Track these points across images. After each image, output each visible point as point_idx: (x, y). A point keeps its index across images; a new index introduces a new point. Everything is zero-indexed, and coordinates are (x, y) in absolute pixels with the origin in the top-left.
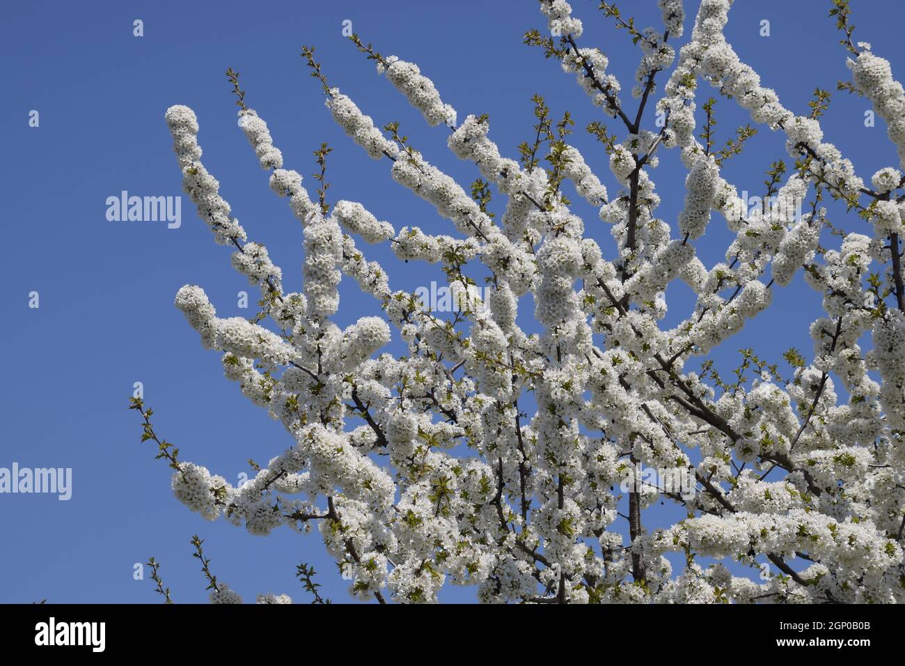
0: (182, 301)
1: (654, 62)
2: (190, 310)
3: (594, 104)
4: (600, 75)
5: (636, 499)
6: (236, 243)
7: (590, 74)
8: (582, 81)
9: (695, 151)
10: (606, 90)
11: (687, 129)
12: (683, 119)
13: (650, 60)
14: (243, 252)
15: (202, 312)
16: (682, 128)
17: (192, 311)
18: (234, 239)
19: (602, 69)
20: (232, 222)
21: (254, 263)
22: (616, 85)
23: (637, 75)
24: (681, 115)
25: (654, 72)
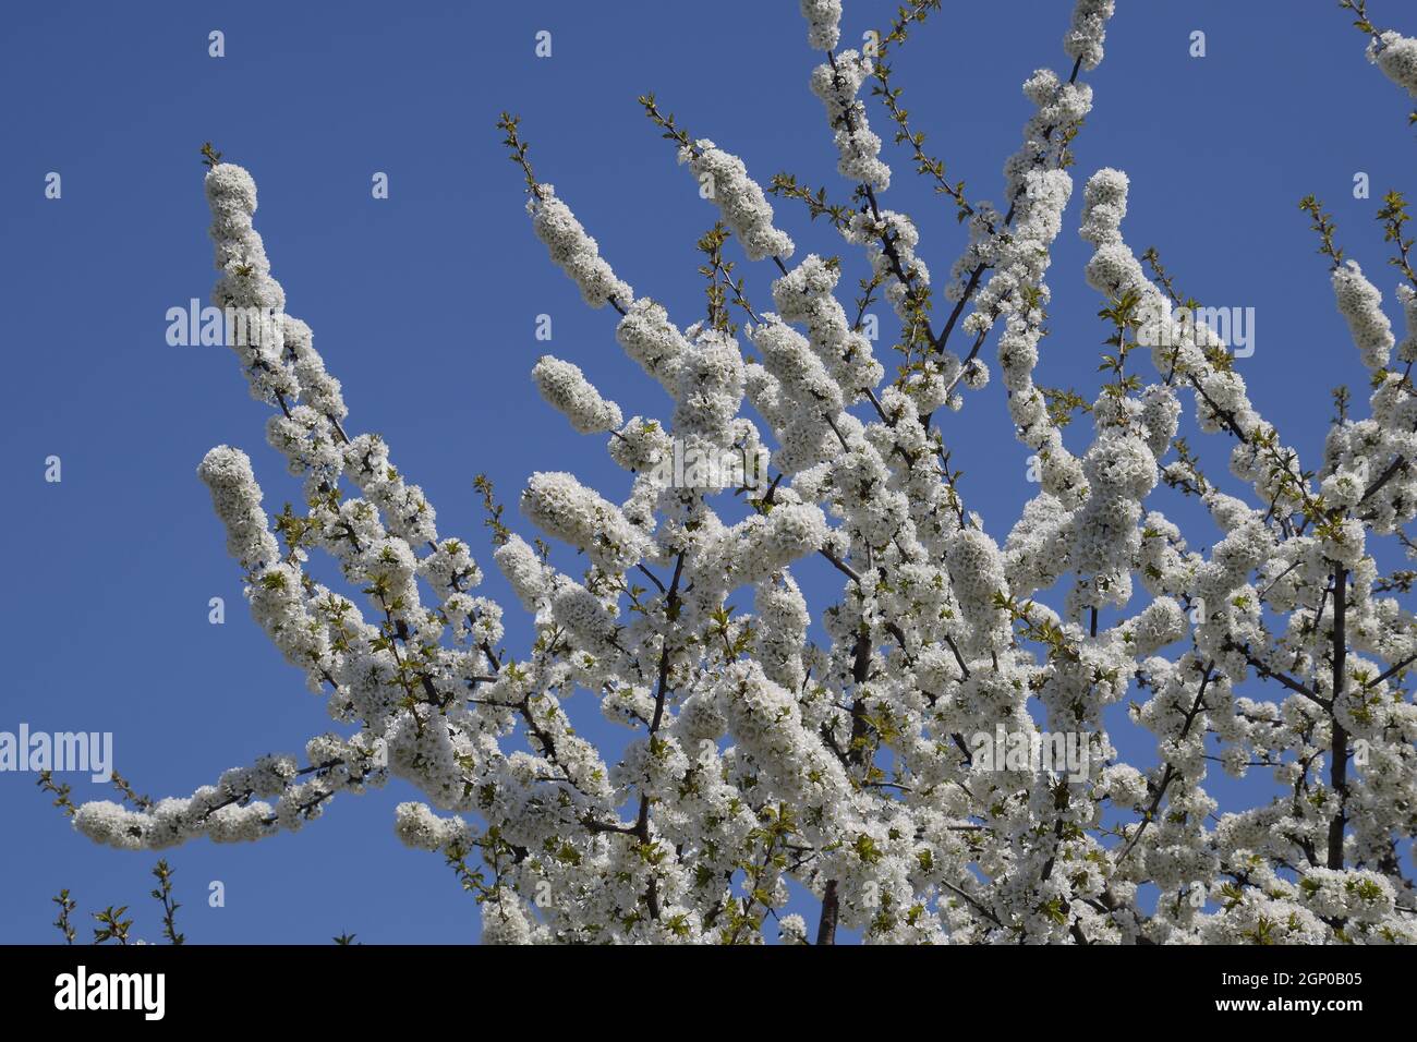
0: (215, 468)
1: (989, 252)
2: (224, 487)
3: (887, 296)
4: (907, 255)
5: (832, 918)
6: (281, 400)
7: (890, 252)
8: (878, 257)
9: (1033, 399)
10: (910, 277)
11: (1025, 364)
12: (1024, 348)
13: (984, 248)
14: (289, 417)
15: (245, 493)
16: (1020, 361)
17: (226, 488)
18: (280, 393)
19: (909, 245)
20: (286, 365)
21: (309, 438)
22: (924, 274)
23: (956, 265)
24: (1019, 341)
25: (983, 267)
